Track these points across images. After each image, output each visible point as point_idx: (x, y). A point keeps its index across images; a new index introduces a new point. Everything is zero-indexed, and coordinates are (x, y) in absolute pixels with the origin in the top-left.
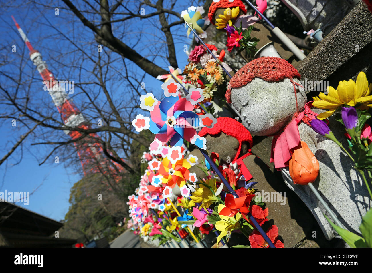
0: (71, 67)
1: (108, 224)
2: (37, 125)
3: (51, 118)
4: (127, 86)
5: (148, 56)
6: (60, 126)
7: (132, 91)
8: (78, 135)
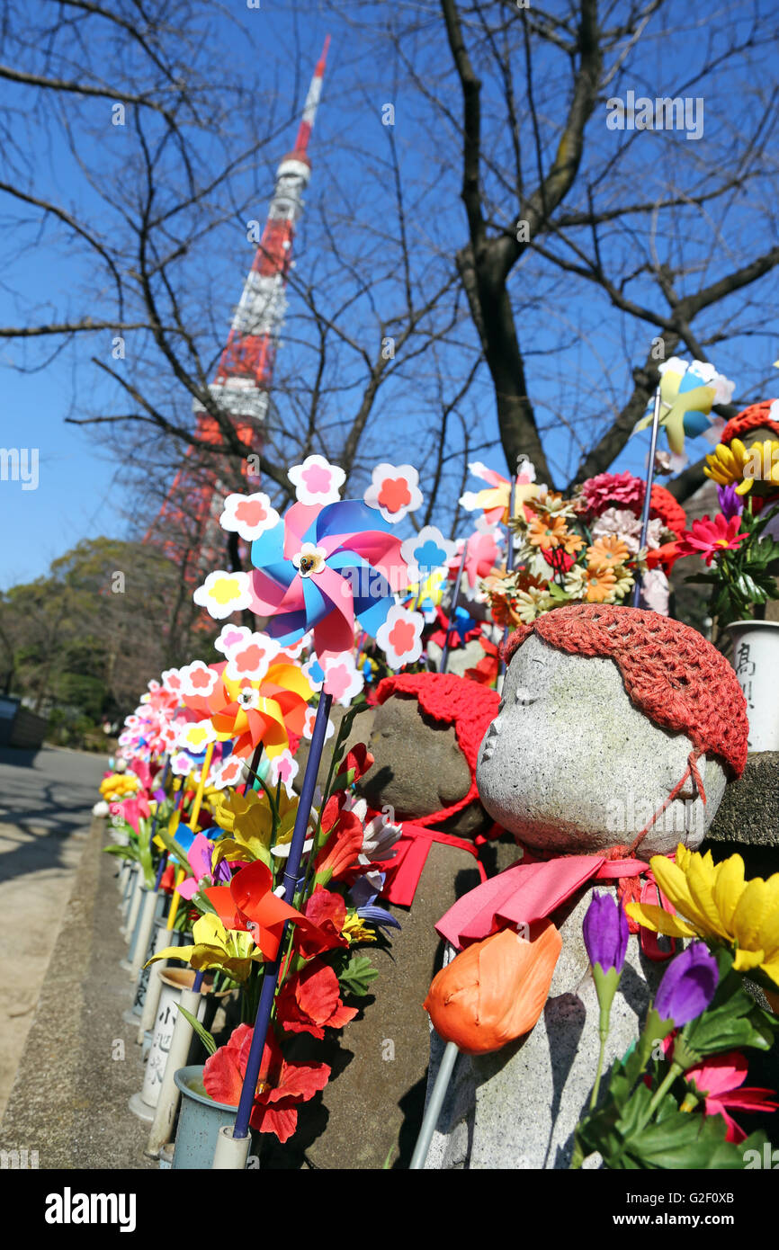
0: (344, 267)
1: (86, 699)
2: (144, 326)
3: (190, 340)
4: (431, 431)
5: (543, 404)
6: (194, 379)
7: (431, 453)
8: (212, 433)
